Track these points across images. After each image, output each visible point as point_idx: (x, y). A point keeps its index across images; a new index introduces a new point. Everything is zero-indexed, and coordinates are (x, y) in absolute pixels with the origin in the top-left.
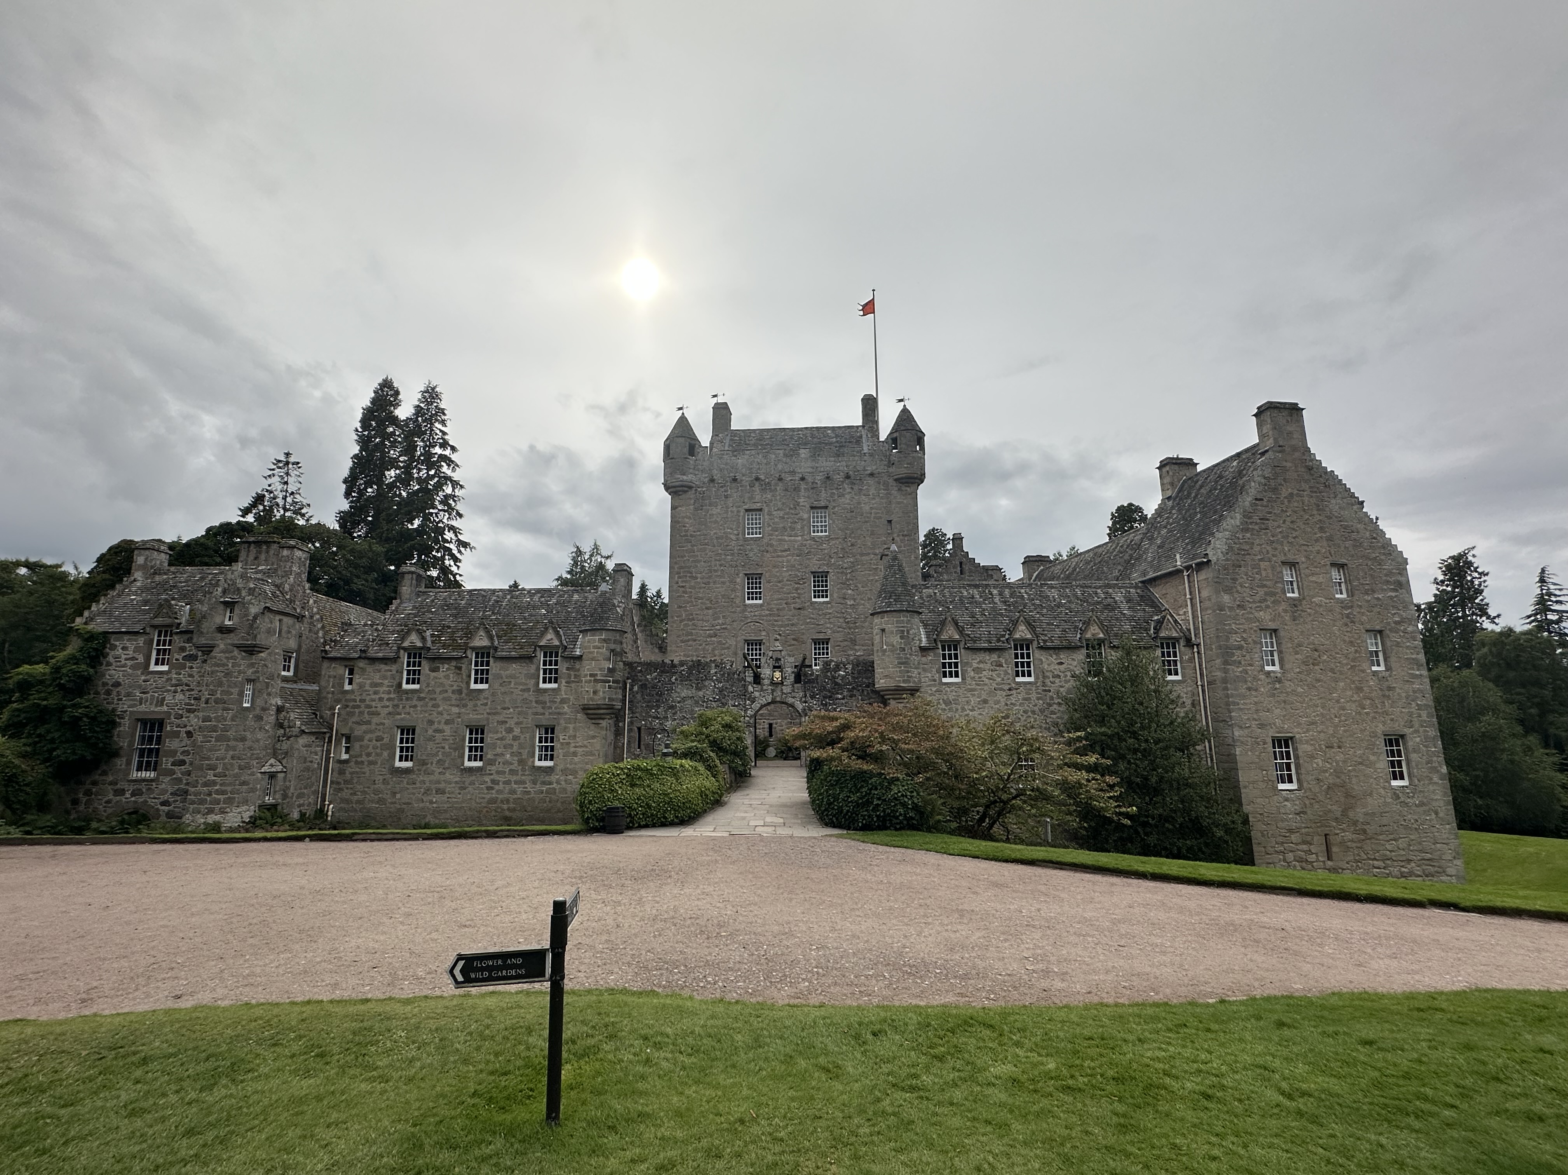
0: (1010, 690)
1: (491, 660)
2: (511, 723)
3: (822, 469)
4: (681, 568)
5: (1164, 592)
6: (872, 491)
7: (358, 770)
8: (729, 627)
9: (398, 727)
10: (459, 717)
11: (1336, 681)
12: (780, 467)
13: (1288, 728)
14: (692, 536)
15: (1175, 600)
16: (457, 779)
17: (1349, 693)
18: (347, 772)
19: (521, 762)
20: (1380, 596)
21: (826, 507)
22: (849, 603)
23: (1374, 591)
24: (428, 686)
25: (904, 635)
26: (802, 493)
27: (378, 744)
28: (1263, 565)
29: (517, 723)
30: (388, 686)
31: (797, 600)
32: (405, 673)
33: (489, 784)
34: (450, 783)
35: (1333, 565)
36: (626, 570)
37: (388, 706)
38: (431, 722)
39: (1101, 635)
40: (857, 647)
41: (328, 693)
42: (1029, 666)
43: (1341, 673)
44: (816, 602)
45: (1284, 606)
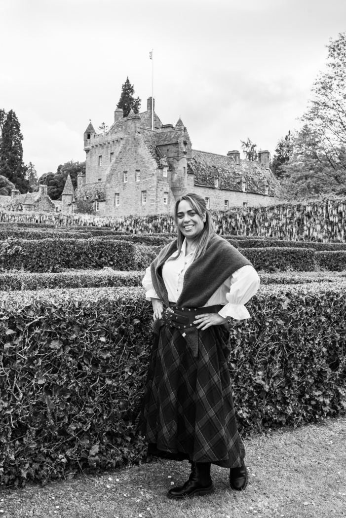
3: (113, 139)
12: (105, 139)
14: (89, 167)
21: (113, 153)
23: (145, 178)
26: (109, 149)
28: (119, 173)
35: (136, 170)
39: (98, 198)
45: (122, 186)
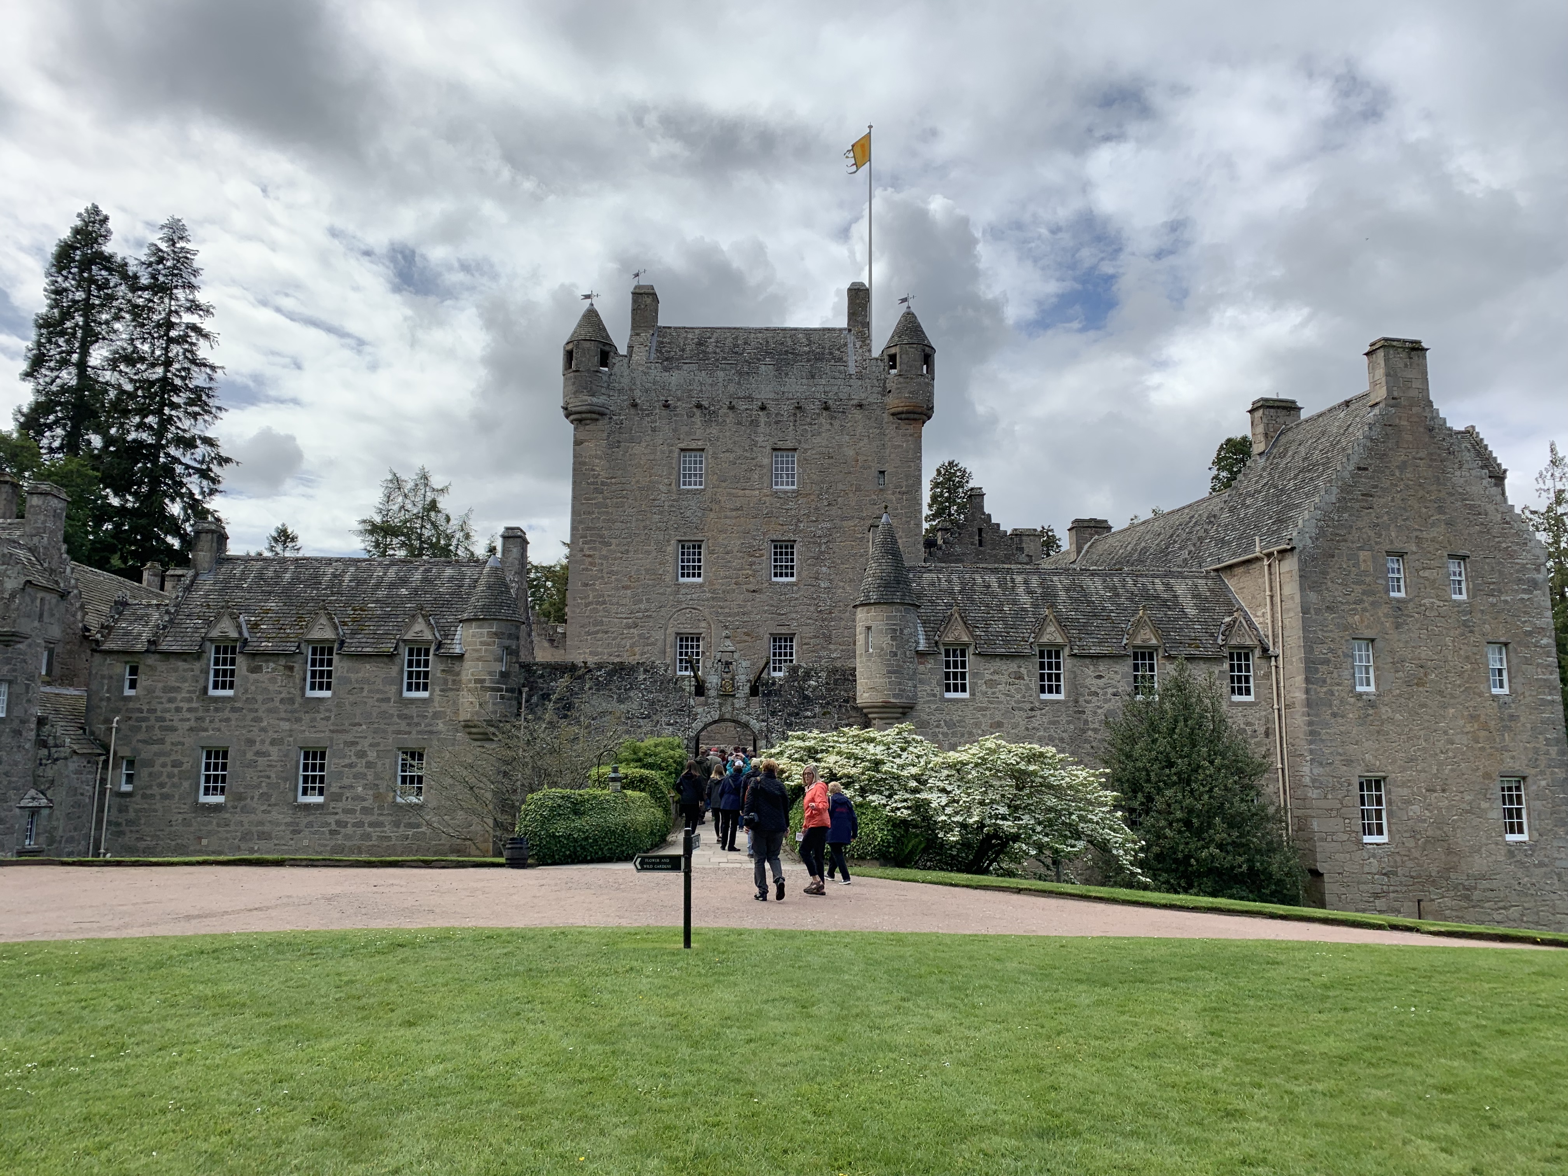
0: (1032, 709)
1: (335, 658)
2: (365, 744)
3: (790, 396)
4: (588, 528)
5: (1241, 585)
6: (860, 429)
7: (146, 806)
8: (654, 614)
9: (203, 748)
10: (291, 736)
11: (1444, 707)
12: (731, 388)
13: (1380, 766)
14: (603, 484)
15: (1253, 597)
16: (288, 820)
17: (1461, 722)
18: (131, 810)
19: (377, 797)
20: (1508, 598)
21: (795, 450)
22: (822, 585)
23: (1501, 592)
24: (246, 691)
25: (896, 634)
26: (762, 428)
27: (176, 770)
28: (1363, 555)
29: (371, 745)
30: (189, 692)
31: (751, 579)
32: (212, 673)
33: (334, 827)
34: (278, 824)
35: (1451, 556)
36: (520, 537)
37: (189, 720)
38: (251, 742)
39: (1154, 642)
40: (832, 647)
41: (101, 700)
42: (1058, 679)
43: (1453, 697)
44: (778, 583)
45: (1385, 609)
